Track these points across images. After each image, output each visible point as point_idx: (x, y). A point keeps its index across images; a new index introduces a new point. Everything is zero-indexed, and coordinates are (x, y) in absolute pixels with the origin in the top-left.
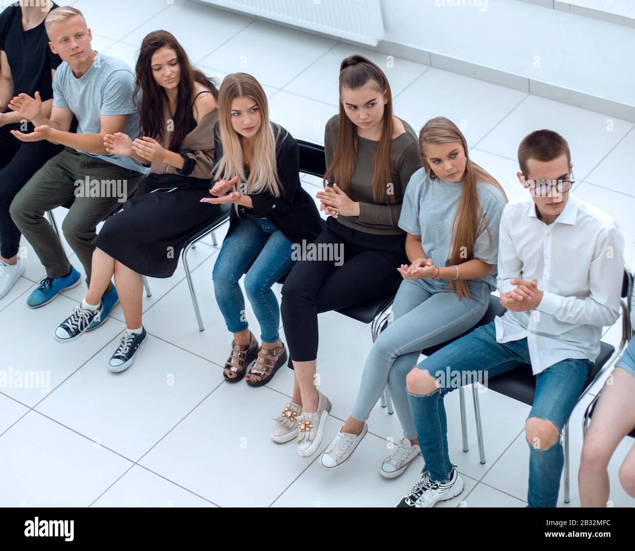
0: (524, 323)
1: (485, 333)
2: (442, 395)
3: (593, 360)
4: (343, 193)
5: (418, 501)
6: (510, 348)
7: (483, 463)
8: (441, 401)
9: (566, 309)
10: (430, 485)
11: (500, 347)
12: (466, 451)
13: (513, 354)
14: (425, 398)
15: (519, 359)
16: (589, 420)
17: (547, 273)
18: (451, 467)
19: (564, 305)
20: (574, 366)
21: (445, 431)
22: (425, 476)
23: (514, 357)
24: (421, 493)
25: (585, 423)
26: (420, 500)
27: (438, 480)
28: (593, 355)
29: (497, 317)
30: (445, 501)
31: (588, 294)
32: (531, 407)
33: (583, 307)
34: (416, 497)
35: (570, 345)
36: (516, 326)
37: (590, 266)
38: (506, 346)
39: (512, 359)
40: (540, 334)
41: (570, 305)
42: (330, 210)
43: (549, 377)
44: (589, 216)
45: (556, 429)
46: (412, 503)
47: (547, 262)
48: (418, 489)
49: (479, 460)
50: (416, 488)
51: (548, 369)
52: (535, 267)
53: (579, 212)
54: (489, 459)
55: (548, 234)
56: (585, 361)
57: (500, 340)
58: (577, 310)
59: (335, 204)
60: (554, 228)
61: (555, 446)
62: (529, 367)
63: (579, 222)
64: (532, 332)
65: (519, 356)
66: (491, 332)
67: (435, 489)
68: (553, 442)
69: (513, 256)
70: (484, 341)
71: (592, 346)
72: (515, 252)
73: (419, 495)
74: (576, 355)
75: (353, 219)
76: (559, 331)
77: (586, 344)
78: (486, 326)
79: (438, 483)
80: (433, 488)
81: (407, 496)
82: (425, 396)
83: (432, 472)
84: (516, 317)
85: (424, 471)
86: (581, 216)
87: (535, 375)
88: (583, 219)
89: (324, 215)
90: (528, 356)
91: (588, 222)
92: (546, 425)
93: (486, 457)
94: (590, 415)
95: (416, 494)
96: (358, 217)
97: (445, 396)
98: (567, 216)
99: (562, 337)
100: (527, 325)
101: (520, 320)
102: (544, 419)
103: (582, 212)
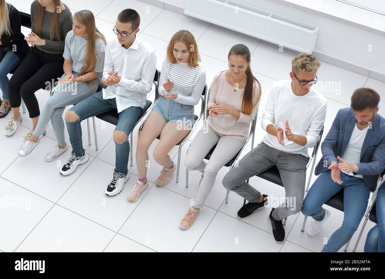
0: (114, 92)
1: (98, 95)
2: (80, 122)
3: (143, 107)
4: (37, 36)
5: (71, 166)
6: (109, 102)
7: (97, 150)
8: (80, 124)
9: (130, 84)
10: (75, 158)
11: (104, 101)
12: (90, 145)
13: (110, 104)
14: (73, 123)
15: (112, 106)
16: (141, 132)
17: (124, 70)
18: (83, 151)
19: (129, 84)
20: (135, 109)
21: (81, 136)
22: (73, 154)
23: (110, 105)
24: (72, 162)
25: (139, 133)
26: (72, 165)
27: (79, 156)
28: (143, 105)
29: (103, 89)
30: (81, 164)
31: (140, 80)
32: (116, 126)
33: (137, 85)
34: (70, 164)
35: (133, 101)
36: (111, 93)
37: (142, 67)
38: (107, 101)
39: (109, 106)
40: (121, 96)
41: (132, 83)
42: (32, 44)
43: (124, 114)
44: (143, 46)
45: (126, 135)
46: (68, 166)
47: (125, 65)
48: (70, 160)
49: (95, 149)
50: (69, 160)
51: (123, 111)
52: (119, 68)
53: (139, 45)
54: (100, 149)
55: (126, 53)
56: (139, 108)
57: (105, 98)
58: (134, 86)
59: (33, 41)
60: (129, 50)
61: (125, 142)
62: (116, 110)
63: (139, 49)
64: (118, 95)
65: (112, 105)
66: (100, 95)
67: (78, 160)
68: (125, 141)
69: (110, 61)
70: (97, 98)
71: (142, 101)
72: (111, 60)
73: (71, 163)
74: (135, 105)
75: (42, 47)
76: (128, 95)
77: (140, 101)
78: (98, 92)
79: (79, 158)
80: (77, 160)
81: (66, 164)
82: (73, 122)
83: (76, 153)
84: (111, 89)
85: (72, 153)
86: (141, 46)
87: (119, 113)
88: (141, 47)
89: (30, 45)
90: (116, 105)
91: (143, 49)
92: (122, 133)
93: (98, 147)
94: (141, 130)
95: (70, 163)
96: (44, 46)
97: (81, 122)
98: (134, 46)
99: (130, 98)
100: (115, 92)
101: (113, 90)
102: (121, 131)
103: (141, 45)
